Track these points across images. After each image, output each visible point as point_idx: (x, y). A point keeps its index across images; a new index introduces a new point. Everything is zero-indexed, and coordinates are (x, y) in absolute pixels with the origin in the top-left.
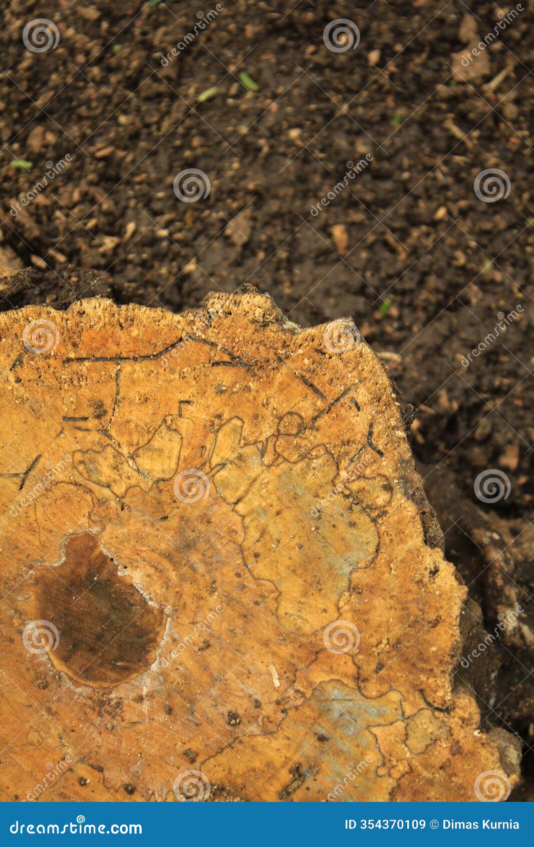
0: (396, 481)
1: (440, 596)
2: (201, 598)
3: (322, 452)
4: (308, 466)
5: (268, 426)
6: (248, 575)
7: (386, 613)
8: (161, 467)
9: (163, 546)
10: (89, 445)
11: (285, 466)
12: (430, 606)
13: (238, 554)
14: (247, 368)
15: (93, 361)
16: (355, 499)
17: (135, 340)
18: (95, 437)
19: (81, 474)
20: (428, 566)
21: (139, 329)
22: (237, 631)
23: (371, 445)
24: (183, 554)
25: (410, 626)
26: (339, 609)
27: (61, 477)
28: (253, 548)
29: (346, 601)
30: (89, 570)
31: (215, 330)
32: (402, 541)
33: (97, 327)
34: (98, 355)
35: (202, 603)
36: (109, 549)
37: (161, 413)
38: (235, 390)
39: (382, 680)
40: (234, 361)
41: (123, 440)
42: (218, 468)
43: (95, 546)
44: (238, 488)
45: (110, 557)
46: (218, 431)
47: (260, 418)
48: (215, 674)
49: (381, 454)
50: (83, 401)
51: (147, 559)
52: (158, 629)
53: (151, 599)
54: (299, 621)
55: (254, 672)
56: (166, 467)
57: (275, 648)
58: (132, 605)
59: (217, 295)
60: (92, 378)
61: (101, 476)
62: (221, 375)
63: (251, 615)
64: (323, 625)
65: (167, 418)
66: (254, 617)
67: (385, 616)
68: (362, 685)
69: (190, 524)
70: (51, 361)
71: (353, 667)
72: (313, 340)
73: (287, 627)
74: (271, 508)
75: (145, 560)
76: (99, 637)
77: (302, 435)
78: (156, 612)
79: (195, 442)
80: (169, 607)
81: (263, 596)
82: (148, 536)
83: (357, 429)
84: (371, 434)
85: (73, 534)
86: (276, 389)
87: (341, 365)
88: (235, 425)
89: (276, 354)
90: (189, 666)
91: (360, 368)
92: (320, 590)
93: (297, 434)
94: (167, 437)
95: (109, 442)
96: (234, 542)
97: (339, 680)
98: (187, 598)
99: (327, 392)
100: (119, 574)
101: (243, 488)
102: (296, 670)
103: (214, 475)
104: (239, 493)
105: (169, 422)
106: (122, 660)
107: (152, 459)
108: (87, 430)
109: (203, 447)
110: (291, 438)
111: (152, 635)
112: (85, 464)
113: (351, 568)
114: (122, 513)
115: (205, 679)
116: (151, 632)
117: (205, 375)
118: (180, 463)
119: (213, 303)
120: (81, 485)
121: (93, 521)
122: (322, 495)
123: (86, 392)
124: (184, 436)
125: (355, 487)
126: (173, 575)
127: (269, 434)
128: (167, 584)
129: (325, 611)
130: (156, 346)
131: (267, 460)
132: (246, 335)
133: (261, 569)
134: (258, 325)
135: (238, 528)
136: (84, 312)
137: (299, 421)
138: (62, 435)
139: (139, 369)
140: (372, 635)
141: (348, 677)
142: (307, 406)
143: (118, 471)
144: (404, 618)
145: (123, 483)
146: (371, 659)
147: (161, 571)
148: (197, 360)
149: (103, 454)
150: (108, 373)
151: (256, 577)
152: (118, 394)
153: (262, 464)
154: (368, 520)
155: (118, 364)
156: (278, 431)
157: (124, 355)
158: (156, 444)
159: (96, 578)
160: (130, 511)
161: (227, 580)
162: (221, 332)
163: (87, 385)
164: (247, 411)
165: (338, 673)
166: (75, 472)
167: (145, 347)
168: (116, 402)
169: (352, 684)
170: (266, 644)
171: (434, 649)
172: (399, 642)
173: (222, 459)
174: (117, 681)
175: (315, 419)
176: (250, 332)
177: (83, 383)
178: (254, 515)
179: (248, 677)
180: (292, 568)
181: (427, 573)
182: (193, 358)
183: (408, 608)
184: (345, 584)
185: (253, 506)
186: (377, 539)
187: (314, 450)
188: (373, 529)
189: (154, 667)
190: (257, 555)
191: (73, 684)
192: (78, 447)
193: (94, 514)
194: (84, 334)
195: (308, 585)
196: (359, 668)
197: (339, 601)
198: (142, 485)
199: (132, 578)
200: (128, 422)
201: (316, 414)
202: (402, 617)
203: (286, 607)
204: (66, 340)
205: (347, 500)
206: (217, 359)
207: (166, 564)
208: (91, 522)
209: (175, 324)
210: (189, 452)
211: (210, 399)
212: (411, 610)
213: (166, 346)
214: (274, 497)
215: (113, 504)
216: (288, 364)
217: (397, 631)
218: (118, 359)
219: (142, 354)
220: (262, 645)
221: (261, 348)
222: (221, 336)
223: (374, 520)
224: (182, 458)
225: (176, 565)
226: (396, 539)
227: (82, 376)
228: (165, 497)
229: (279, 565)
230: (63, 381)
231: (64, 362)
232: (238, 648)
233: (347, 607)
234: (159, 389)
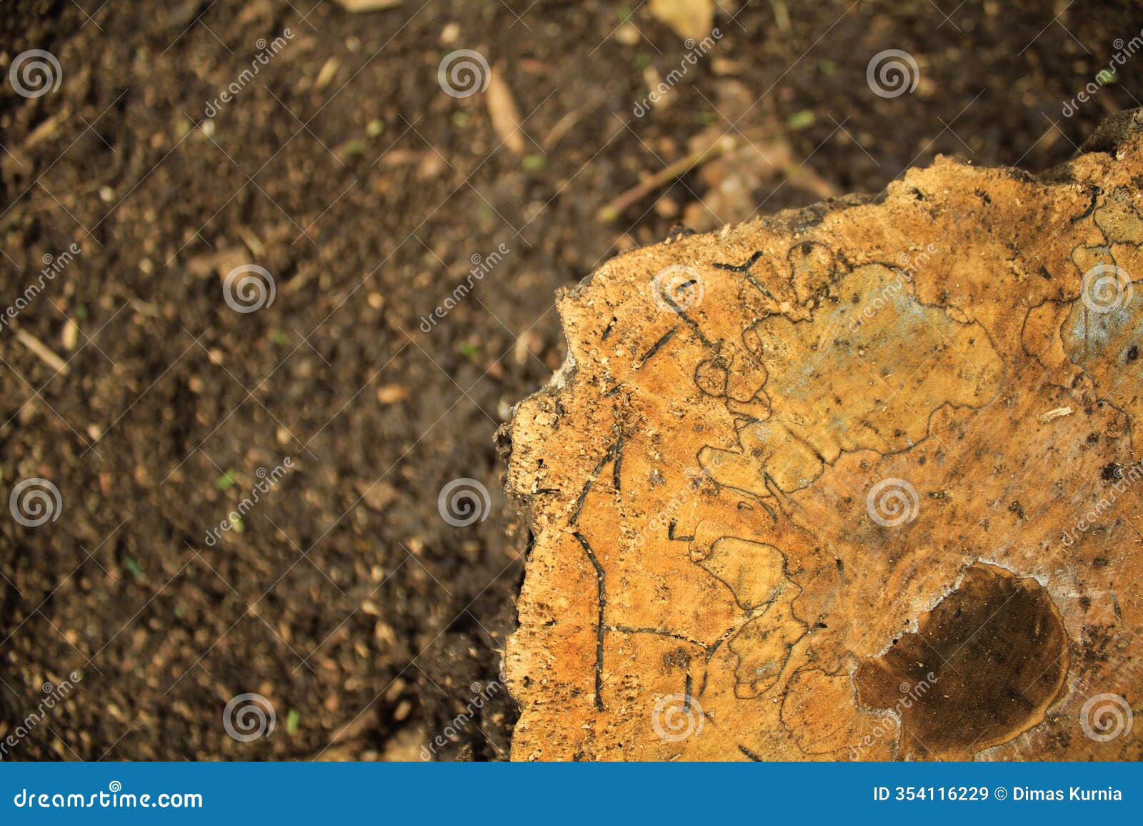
0: (798, 236)
1: (950, 189)
2: (953, 514)
3: (753, 335)
4: (771, 356)
5: (712, 412)
6: (922, 447)
7: (973, 261)
8: (767, 569)
9: (879, 568)
10: (729, 674)
11: (770, 390)
12: (964, 203)
13: (893, 460)
14: (625, 439)
15: (601, 668)
16: (822, 292)
17: (573, 602)
18: (716, 665)
19: (770, 687)
20: (912, 202)
21: (557, 597)
22: (998, 463)
23: (743, 268)
24: (891, 539)
25: (990, 231)
26: (969, 323)
27: (773, 717)
28: (887, 439)
29: (959, 312)
30: (909, 674)
31: (565, 484)
32: (879, 234)
33: (551, 659)
34: (593, 658)
35: (960, 513)
36: (882, 646)
37: (684, 565)
38: (657, 457)
39: (1060, 271)
40: (613, 456)
41: (724, 624)
42: (770, 485)
43: (875, 666)
44: (801, 457)
45: (891, 644)
46: (717, 484)
47: (702, 422)
48: (1052, 496)
49: (757, 256)
50: (661, 683)
51: (896, 591)
52: (993, 576)
53: (952, 586)
54: (985, 376)
55: (1051, 442)
56: (766, 562)
57: (1021, 413)
58: (959, 611)
59: (513, 479)
60: (627, 669)
61: (773, 657)
62: (634, 476)
63: (978, 443)
64: (989, 345)
65: (694, 559)
66: (980, 440)
67: (977, 263)
68: (1067, 297)
69: (849, 529)
70: (598, 728)
71: (1044, 306)
72: (587, 343)
73: (993, 394)
74: (831, 411)
75: (899, 595)
76: (1000, 659)
77: (728, 364)
78: (969, 578)
79: (731, 517)
80: (964, 560)
81: (953, 426)
82: (864, 590)
83: (722, 286)
84: (728, 267)
85: (856, 698)
86: (659, 397)
87: (628, 305)
88: (710, 459)
89: (607, 396)
90: (1043, 532)
91: (633, 279)
92: (945, 347)
93: (726, 370)
94: (721, 559)
95: (724, 645)
96: (878, 464)
97: (1061, 327)
98: (953, 533)
99: (668, 325)
100: (915, 630)
101: (802, 450)
102: (1050, 384)
103: (781, 491)
104: (810, 456)
105: (700, 555)
106: (1033, 627)
107: (753, 582)
108: (705, 677)
109: (739, 507)
110: (732, 379)
111: (1001, 584)
112: (756, 680)
113: (915, 305)
114: (831, 627)
115: (1059, 510)
116: (997, 585)
117: (633, 501)
118: (761, 540)
119: (523, 485)
120: (787, 687)
121: (839, 669)
122: (813, 340)
123: (650, 678)
124: (721, 534)
125: (803, 293)
126: (921, 553)
127: (724, 410)
128: (933, 561)
129: (971, 342)
130: (585, 572)
131: (761, 414)
132: (575, 439)
133: (914, 428)
134: (560, 421)
135: (857, 458)
136: (526, 678)
137: (707, 366)
138: (712, 714)
139: (618, 598)
140: (1002, 282)
141: (1058, 314)
142: (688, 354)
143: (769, 632)
144: (979, 238)
145: (787, 624)
146: (1033, 283)
147: (915, 570)
148: (610, 510)
149: (742, 654)
150: (621, 645)
151: (924, 435)
152: (653, 631)
153: (768, 420)
154: (850, 277)
155: (609, 629)
156: (720, 397)
157: (595, 620)
158: (731, 577)
159: (921, 665)
160: (827, 615)
161: (929, 477)
162: (568, 475)
163: (637, 677)
164: (689, 441)
165: (1054, 328)
166: (767, 695)
167: (585, 589)
168: (665, 633)
169: (1066, 311)
170: (1015, 424)
171: (1018, 203)
172: (1011, 246)
173: (758, 478)
174: (1060, 634)
175: (706, 344)
176: (571, 432)
177: (635, 682)
178: (840, 434)
179: (1057, 451)
180: (915, 384)
181: (921, 203)
182: (607, 517)
183: (968, 231)
184: (935, 312)
185: (828, 437)
186: (876, 266)
187: (750, 347)
188: (862, 271)
189: (1043, 581)
190: (898, 434)
191: (1063, 697)
192: (730, 691)
193: (828, 667)
194: (559, 678)
195: (939, 363)
196: (1045, 300)
197: (959, 322)
198: (791, 596)
199: (922, 613)
200: (698, 616)
201: (698, 341)
202: (978, 239)
203: (965, 394)
204: (567, 705)
205: (821, 304)
206: (610, 482)
207: (905, 563)
208: (840, 673)
209: (552, 543)
210: (745, 528)
211: (668, 494)
212: (969, 228)
213: (586, 556)
214: (816, 407)
215: (816, 639)
216: (623, 378)
217: (996, 248)
218: (600, 630)
219: (596, 593)
220: (1016, 430)
221: (596, 417)
222: (574, 475)
223: (851, 268)
224: (754, 538)
225: (906, 549)
226: (876, 242)
227: (623, 683)
228: (810, 564)
229: (912, 402)
230: (629, 711)
231: (601, 710)
232: (1020, 463)
233: (967, 311)
234: (649, 569)
